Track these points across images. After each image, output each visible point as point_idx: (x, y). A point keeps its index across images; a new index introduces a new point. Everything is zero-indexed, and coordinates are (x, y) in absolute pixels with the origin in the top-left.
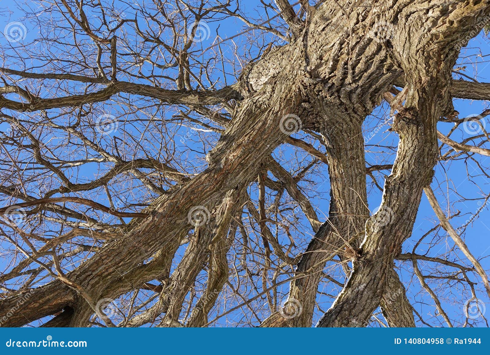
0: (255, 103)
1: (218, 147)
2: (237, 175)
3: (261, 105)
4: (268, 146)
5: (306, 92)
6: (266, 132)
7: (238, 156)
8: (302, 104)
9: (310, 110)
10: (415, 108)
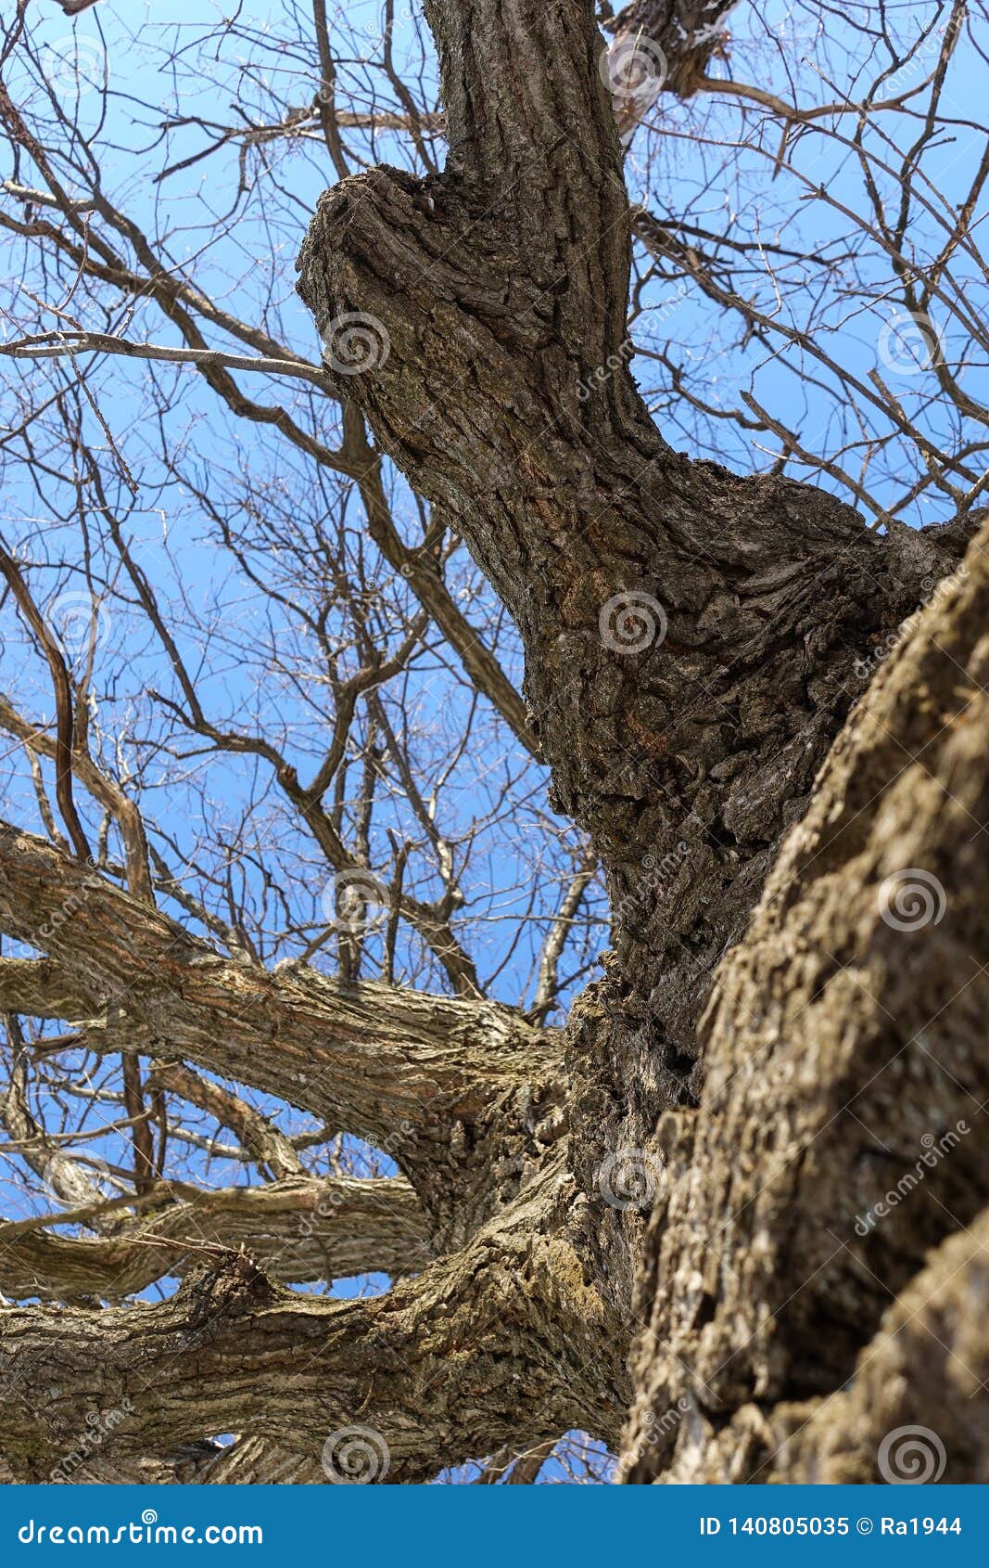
0: (481, 1026)
1: (320, 979)
2: (185, 1020)
3: (476, 1042)
4: (303, 1078)
5: (494, 1116)
6: (336, 1048)
7: (232, 992)
8: (458, 1123)
9: (450, 1158)
10: (268, 1306)
